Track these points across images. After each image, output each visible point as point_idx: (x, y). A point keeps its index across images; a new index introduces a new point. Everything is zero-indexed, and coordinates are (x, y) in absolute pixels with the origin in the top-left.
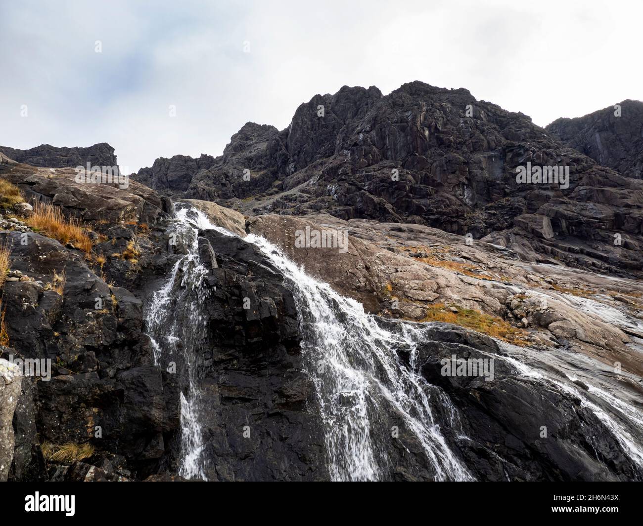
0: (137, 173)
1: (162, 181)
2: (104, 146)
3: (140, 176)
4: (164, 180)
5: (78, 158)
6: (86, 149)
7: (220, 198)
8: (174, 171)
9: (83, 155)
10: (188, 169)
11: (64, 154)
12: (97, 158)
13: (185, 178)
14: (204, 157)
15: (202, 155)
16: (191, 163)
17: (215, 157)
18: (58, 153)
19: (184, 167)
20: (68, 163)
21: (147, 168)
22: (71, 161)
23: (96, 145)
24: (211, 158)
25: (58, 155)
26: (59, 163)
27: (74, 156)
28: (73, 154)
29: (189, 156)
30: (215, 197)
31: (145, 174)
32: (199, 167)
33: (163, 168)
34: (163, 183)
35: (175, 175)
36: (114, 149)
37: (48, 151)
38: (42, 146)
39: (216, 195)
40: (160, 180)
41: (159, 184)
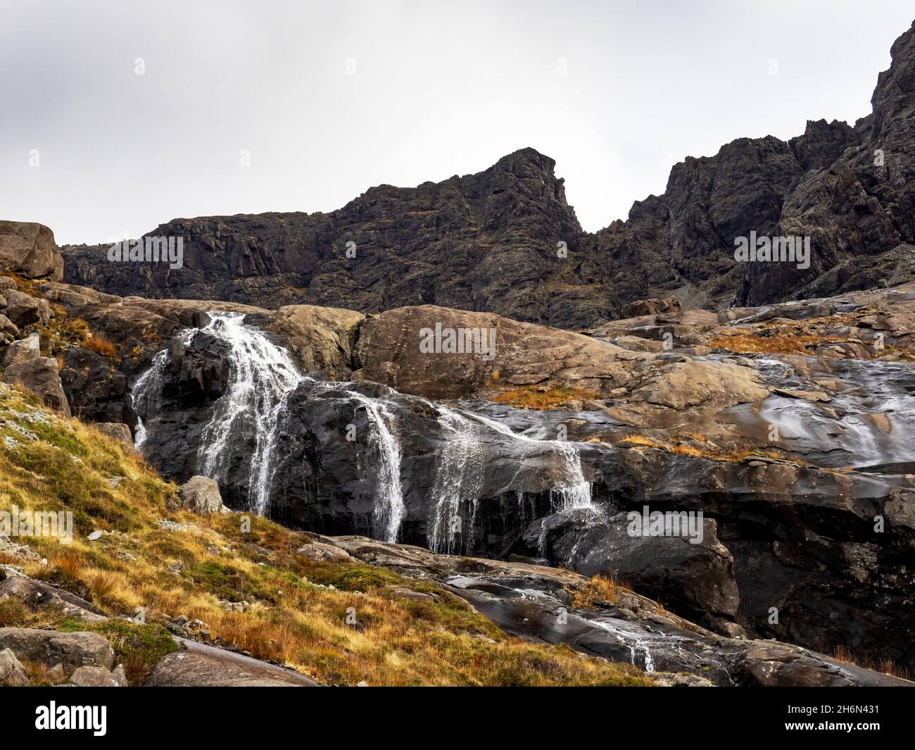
0: (625, 218)
1: (695, 230)
2: (525, 159)
3: (636, 228)
4: (703, 225)
5: (461, 206)
6: (480, 176)
7: (854, 254)
8: (731, 193)
9: (475, 195)
10: (769, 178)
11: (427, 203)
12: (511, 197)
13: (763, 207)
14: (817, 129)
15: (810, 124)
16: (778, 159)
17: (852, 124)
18: (413, 203)
19: (756, 176)
20: (437, 225)
21: (651, 197)
22: (447, 219)
23: (504, 160)
24: (839, 126)
25: (412, 209)
26: (415, 229)
27: (452, 204)
28: (449, 197)
29: (769, 138)
30: (838, 255)
31: (649, 217)
32: (805, 167)
33: (696, 191)
34: (701, 235)
35: (734, 203)
36: (552, 163)
37: (386, 204)
38: (372, 191)
39: (842, 245)
40: (692, 230)
41: (689, 241)
